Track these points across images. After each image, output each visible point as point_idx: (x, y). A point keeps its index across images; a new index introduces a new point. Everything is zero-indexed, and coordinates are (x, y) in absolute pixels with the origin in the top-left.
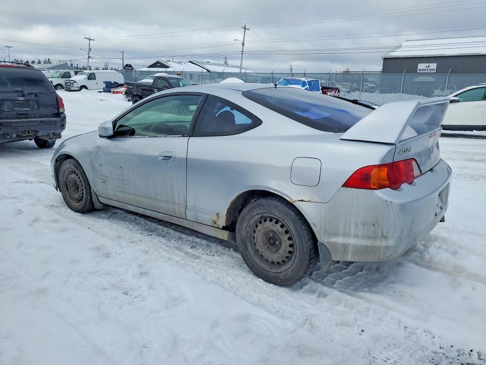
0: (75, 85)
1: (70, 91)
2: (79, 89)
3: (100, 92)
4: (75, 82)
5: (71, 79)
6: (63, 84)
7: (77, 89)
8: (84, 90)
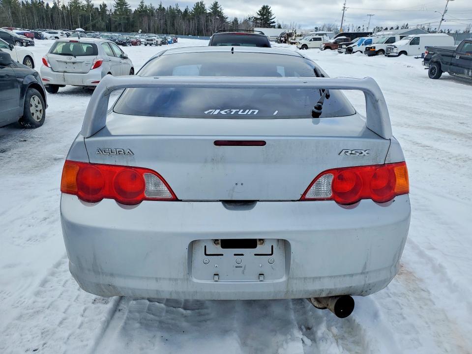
0: (395, 50)
1: (389, 56)
2: (397, 54)
3: (417, 58)
4: (395, 47)
5: (393, 44)
6: (385, 49)
7: (395, 54)
8: (403, 55)
